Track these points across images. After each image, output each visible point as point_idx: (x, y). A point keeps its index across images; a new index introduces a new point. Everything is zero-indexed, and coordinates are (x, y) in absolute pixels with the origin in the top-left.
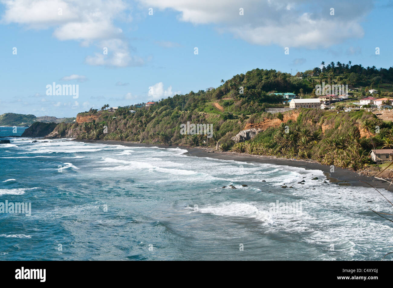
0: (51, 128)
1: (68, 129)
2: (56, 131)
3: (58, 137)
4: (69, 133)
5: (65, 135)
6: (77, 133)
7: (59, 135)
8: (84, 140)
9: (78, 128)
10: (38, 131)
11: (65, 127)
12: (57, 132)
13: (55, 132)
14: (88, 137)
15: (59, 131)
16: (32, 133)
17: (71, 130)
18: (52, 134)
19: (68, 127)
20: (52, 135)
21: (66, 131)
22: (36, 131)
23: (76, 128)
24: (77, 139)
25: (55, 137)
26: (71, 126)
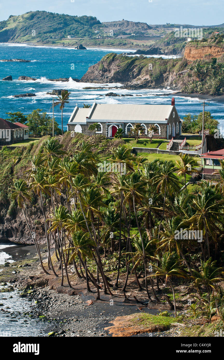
0: (136, 65)
1: (169, 72)
2: (147, 74)
3: (150, 86)
4: (170, 79)
5: (163, 82)
6: (183, 81)
7: (152, 82)
8: (195, 94)
9: (187, 71)
10: (113, 72)
11: (163, 67)
12: (148, 77)
13: (144, 77)
14: (201, 89)
15: (151, 75)
16: (102, 75)
17: (175, 73)
18: (140, 79)
19: (168, 68)
20: (139, 82)
21: (165, 75)
22: (110, 71)
23: (183, 70)
24: (183, 91)
25: (145, 85)
26: (174, 66)
